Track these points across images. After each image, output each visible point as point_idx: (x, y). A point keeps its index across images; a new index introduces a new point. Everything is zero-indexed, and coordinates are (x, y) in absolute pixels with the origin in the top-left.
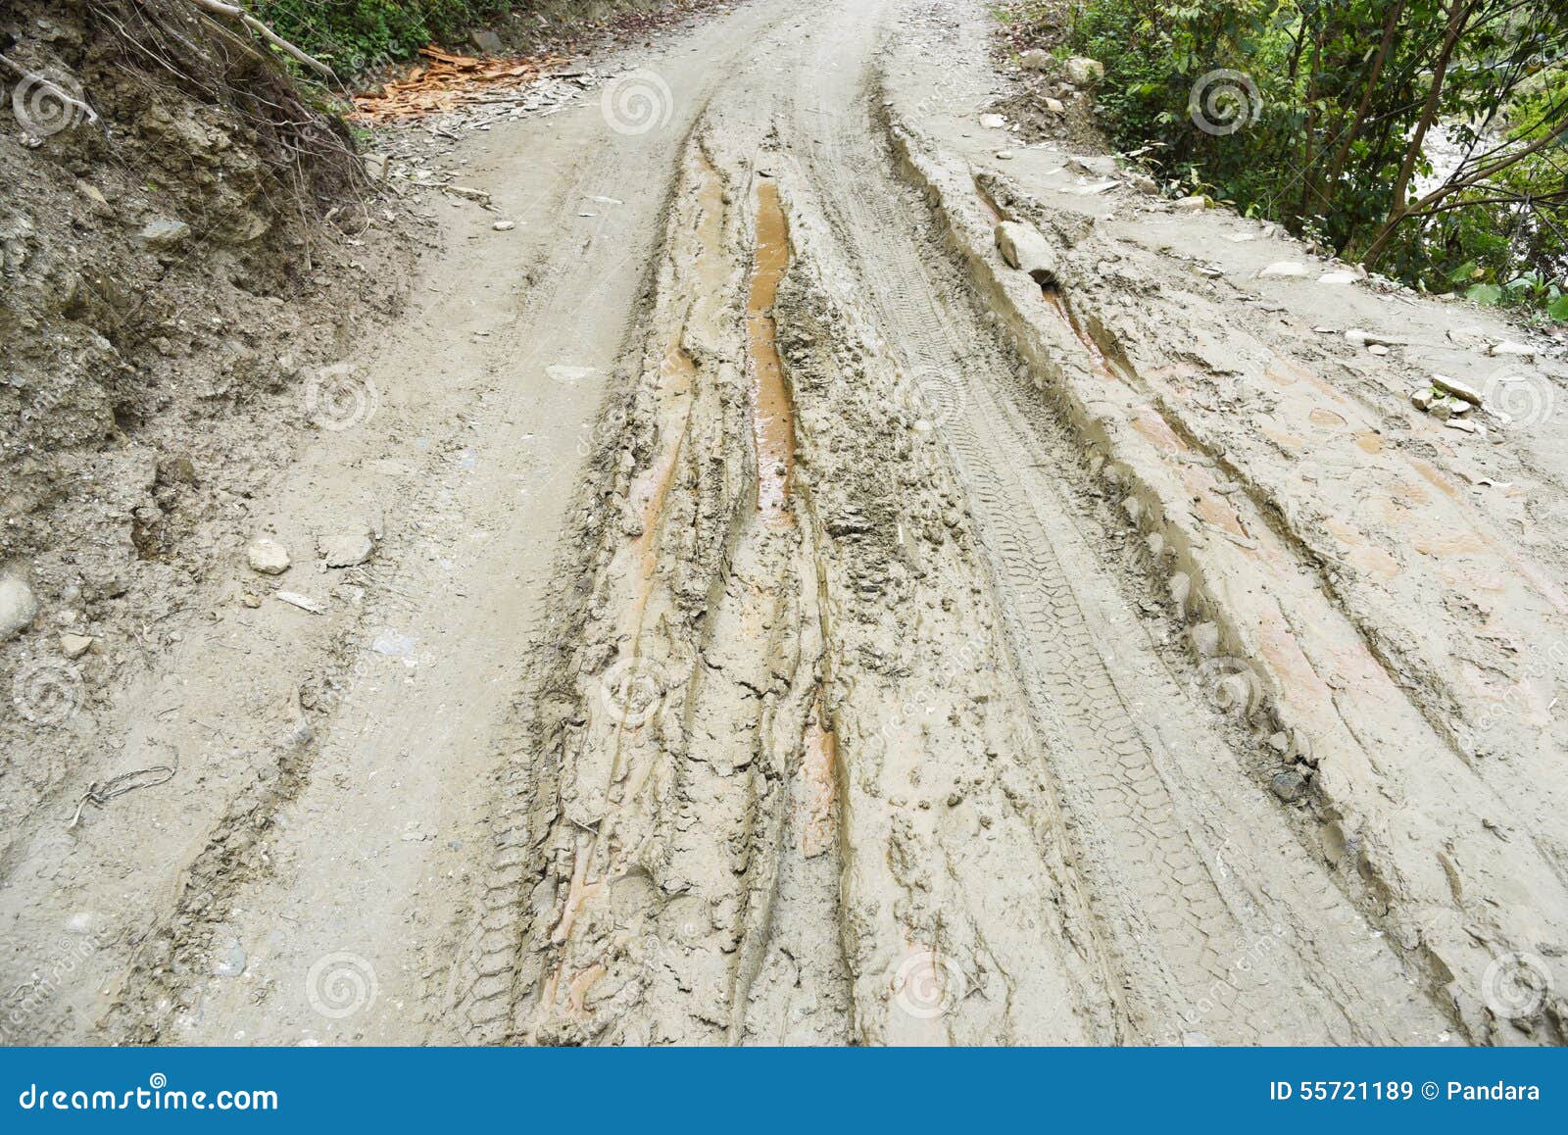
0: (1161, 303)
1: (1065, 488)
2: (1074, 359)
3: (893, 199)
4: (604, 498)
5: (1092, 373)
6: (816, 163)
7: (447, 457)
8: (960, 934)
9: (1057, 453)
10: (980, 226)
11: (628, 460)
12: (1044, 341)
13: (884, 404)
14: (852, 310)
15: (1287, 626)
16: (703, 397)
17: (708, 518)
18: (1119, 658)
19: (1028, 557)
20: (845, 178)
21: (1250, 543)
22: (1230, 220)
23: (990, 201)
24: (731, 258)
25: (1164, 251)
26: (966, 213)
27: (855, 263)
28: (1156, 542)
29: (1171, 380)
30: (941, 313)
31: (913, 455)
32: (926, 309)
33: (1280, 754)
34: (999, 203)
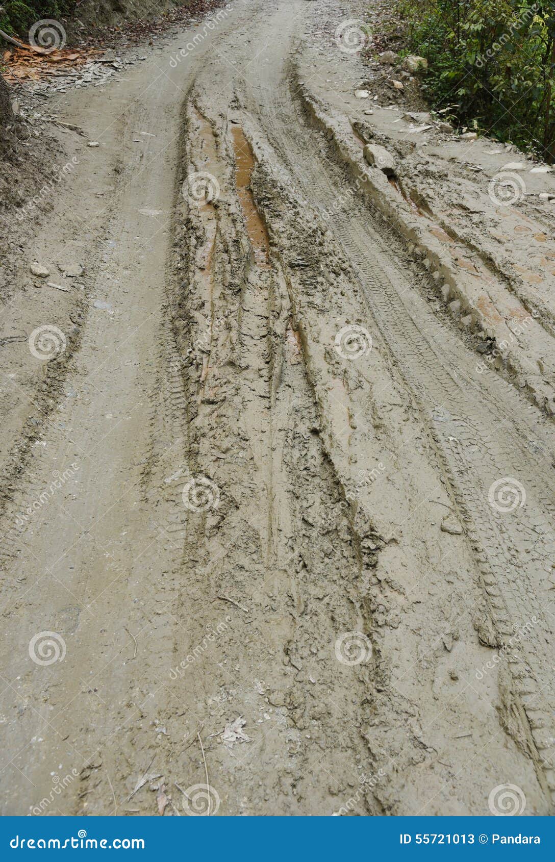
0: (448, 183)
1: (396, 259)
2: (402, 206)
3: (307, 136)
4: (185, 257)
5: (411, 212)
6: (262, 117)
7: (103, 242)
8: (353, 373)
9: (393, 247)
10: (355, 148)
11: (193, 241)
12: (388, 199)
13: (309, 225)
14: (289, 188)
15: (490, 300)
16: (223, 220)
17: (235, 260)
18: (418, 317)
19: (379, 284)
20: (278, 125)
21: (479, 274)
22: (488, 144)
23: (360, 137)
24: (224, 163)
25: (452, 160)
26: (348, 142)
27: (289, 167)
28: (436, 275)
29: (450, 215)
30: (335, 192)
31: (326, 244)
32: (327, 190)
33: (481, 338)
34: (365, 138)
